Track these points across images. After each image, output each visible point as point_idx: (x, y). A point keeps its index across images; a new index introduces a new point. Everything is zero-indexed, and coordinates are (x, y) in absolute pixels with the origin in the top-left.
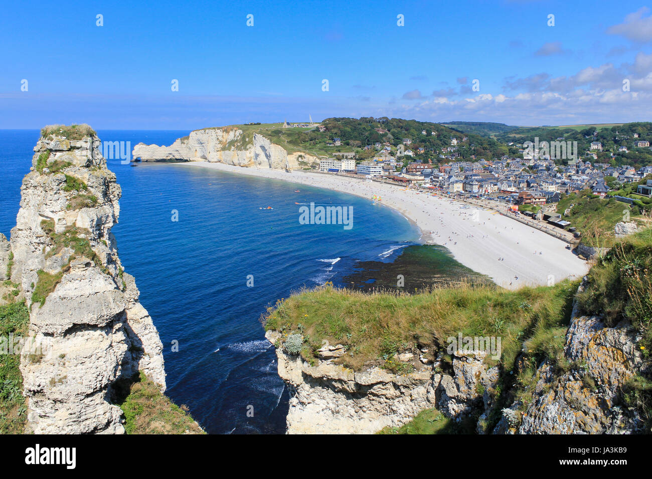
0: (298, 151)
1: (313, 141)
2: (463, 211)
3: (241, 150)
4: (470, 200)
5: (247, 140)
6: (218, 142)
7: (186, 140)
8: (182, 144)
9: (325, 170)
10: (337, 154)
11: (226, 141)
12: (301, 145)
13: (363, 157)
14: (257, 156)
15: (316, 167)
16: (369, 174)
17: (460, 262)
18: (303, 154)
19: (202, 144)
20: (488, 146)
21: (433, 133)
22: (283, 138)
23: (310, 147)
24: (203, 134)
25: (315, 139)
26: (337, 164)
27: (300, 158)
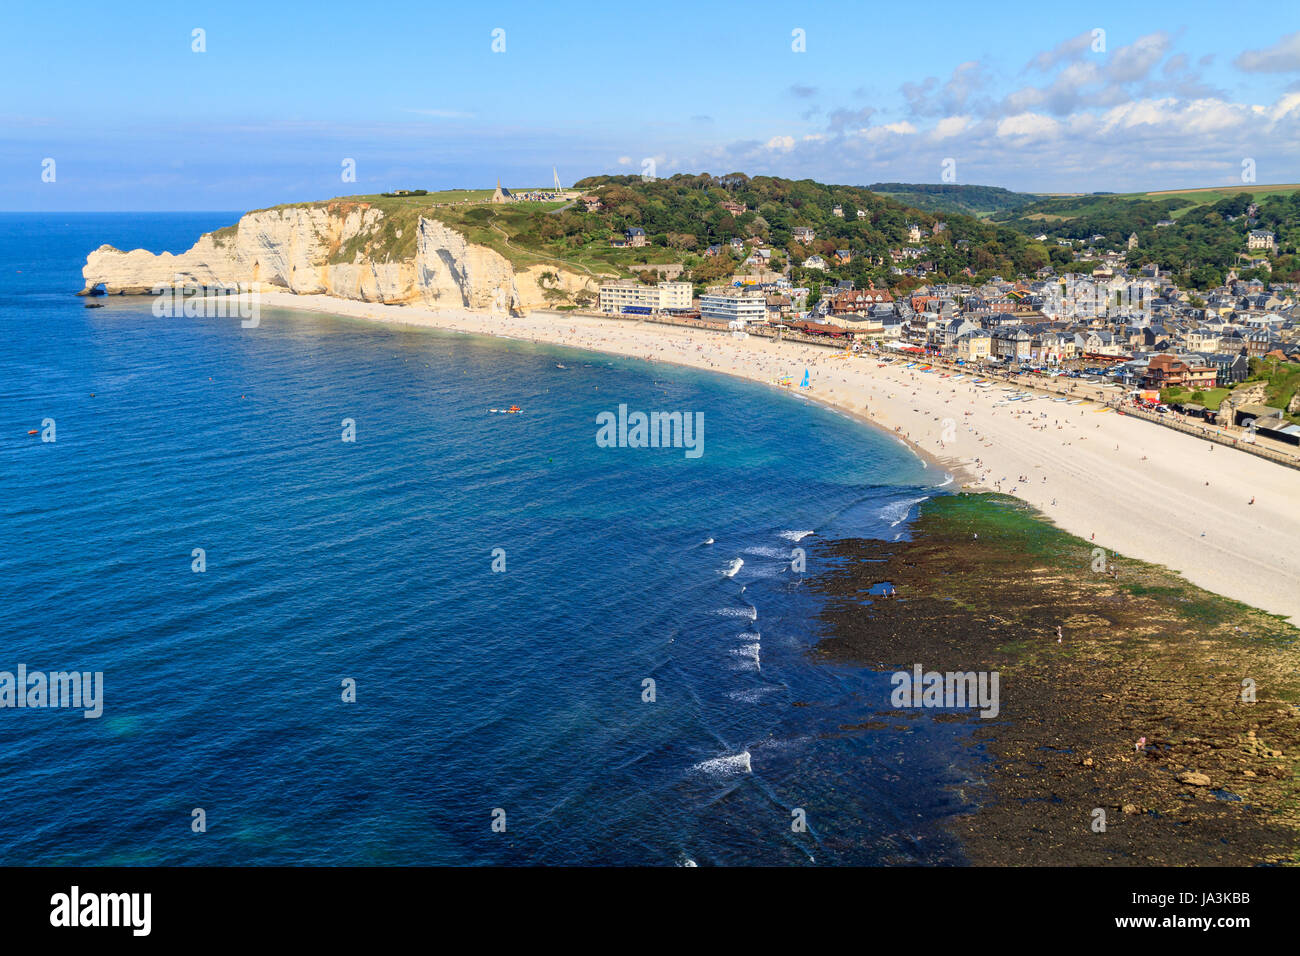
0: (540, 263)
1: (577, 236)
2: (1018, 405)
3: (383, 262)
4: (1023, 379)
5: (399, 234)
6: (318, 242)
7: (228, 238)
8: (215, 247)
9: (615, 310)
10: (640, 268)
11: (339, 239)
12: (547, 246)
13: (705, 275)
14: (429, 275)
15: (590, 302)
16: (735, 318)
17: (1075, 533)
18: (552, 269)
19: (272, 246)
20: (998, 244)
21: (859, 212)
22: (497, 228)
23: (570, 250)
24: (275, 220)
25: (580, 230)
26: (646, 296)
27: (546, 281)
